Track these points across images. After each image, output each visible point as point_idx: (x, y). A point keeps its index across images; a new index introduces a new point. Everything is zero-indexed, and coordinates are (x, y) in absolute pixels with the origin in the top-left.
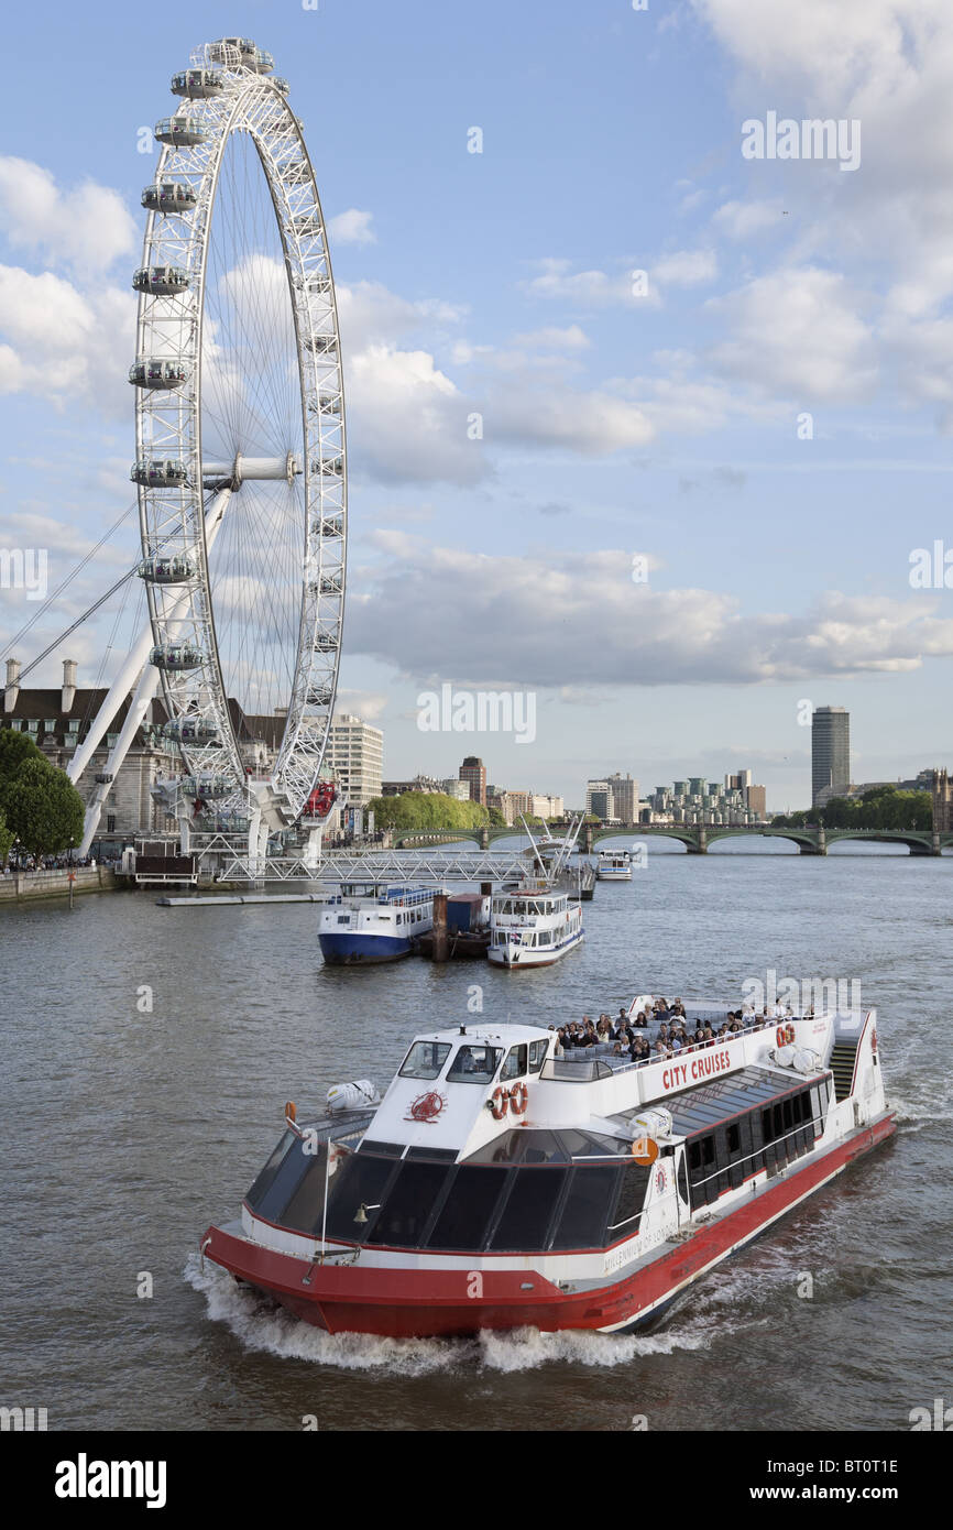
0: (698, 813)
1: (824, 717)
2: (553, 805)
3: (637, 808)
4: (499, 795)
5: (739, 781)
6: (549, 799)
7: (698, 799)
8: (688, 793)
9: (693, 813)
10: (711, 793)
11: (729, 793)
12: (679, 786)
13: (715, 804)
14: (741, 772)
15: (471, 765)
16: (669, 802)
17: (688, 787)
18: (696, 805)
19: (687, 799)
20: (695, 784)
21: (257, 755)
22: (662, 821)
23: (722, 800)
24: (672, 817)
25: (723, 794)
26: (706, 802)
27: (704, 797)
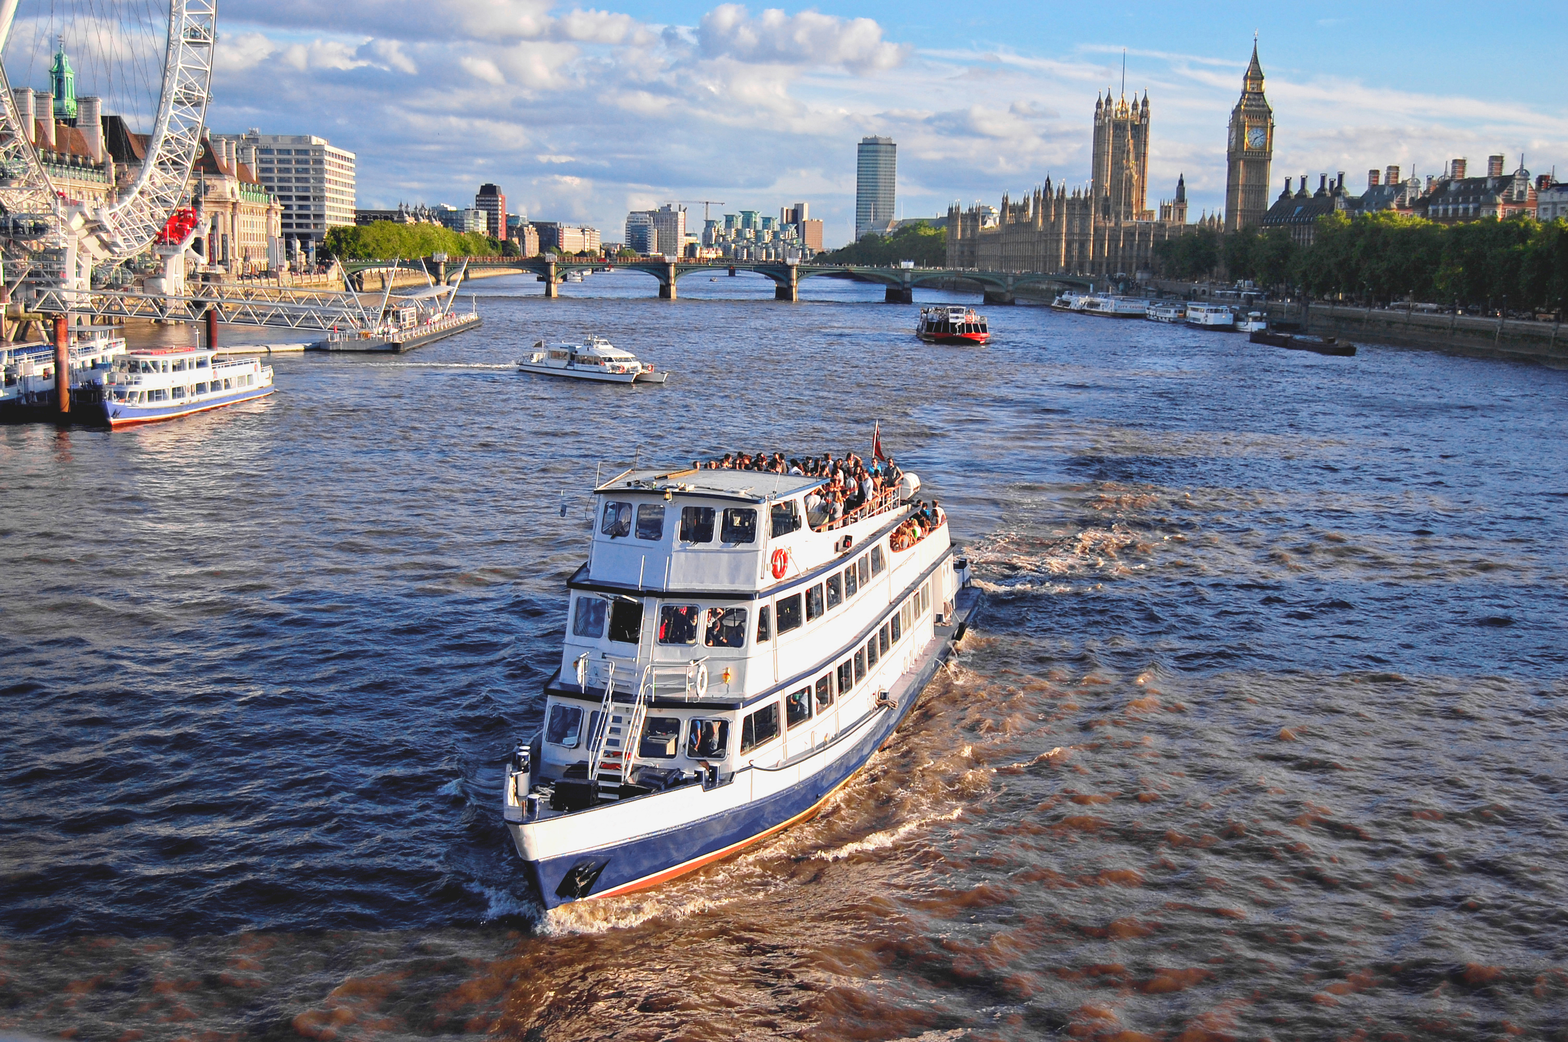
0: (748, 248)
1: (871, 148)
2: (587, 237)
3: (683, 241)
4: (522, 226)
5: (796, 214)
6: (583, 231)
7: (749, 234)
8: (740, 227)
9: (743, 248)
10: (764, 227)
11: (783, 227)
12: (729, 220)
13: (768, 238)
14: (797, 205)
15: (489, 191)
16: (718, 236)
17: (740, 219)
18: (748, 240)
19: (739, 233)
20: (748, 218)
21: (228, 190)
22: (709, 256)
23: (775, 234)
24: (720, 253)
25: (777, 228)
26: (758, 236)
27: (757, 232)
